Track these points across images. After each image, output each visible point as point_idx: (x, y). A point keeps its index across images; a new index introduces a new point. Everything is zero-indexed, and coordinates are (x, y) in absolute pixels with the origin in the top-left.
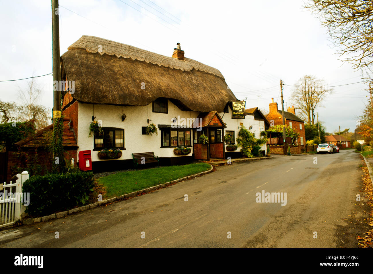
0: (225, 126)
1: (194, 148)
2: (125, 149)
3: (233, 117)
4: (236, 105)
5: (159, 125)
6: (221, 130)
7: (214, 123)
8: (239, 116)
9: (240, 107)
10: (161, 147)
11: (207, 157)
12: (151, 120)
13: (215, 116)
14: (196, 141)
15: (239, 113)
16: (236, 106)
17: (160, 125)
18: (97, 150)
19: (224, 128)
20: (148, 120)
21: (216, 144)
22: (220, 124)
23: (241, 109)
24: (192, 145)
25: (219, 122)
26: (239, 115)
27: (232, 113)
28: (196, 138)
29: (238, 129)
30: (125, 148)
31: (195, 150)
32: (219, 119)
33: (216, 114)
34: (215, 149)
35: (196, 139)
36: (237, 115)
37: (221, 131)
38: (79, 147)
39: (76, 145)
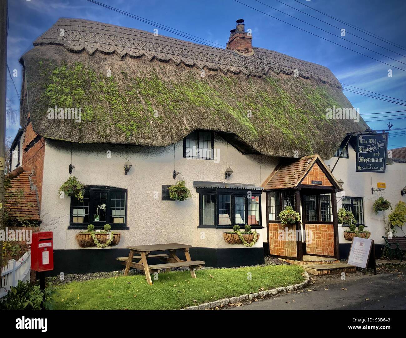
0: (338, 187)
1: (270, 231)
2: (128, 228)
3: (359, 168)
4: (365, 142)
5: (195, 183)
6: (330, 194)
7: (312, 181)
8: (372, 167)
9: (375, 147)
10: (198, 227)
11: (296, 252)
12: (179, 173)
13: (316, 164)
14: (272, 217)
15: (373, 160)
16: (365, 144)
17: (197, 182)
18: (74, 228)
19: (336, 190)
20: (175, 171)
21: (318, 225)
22: (327, 183)
23: (376, 152)
24: (264, 224)
25: (325, 177)
26: (371, 163)
27: (357, 159)
28: (273, 209)
29: (372, 193)
30: (128, 226)
31: (270, 234)
32: (324, 172)
33: (318, 161)
34: (316, 237)
35: (274, 212)
36: (369, 163)
37: (331, 197)
38: (43, 221)
39: (38, 218)
